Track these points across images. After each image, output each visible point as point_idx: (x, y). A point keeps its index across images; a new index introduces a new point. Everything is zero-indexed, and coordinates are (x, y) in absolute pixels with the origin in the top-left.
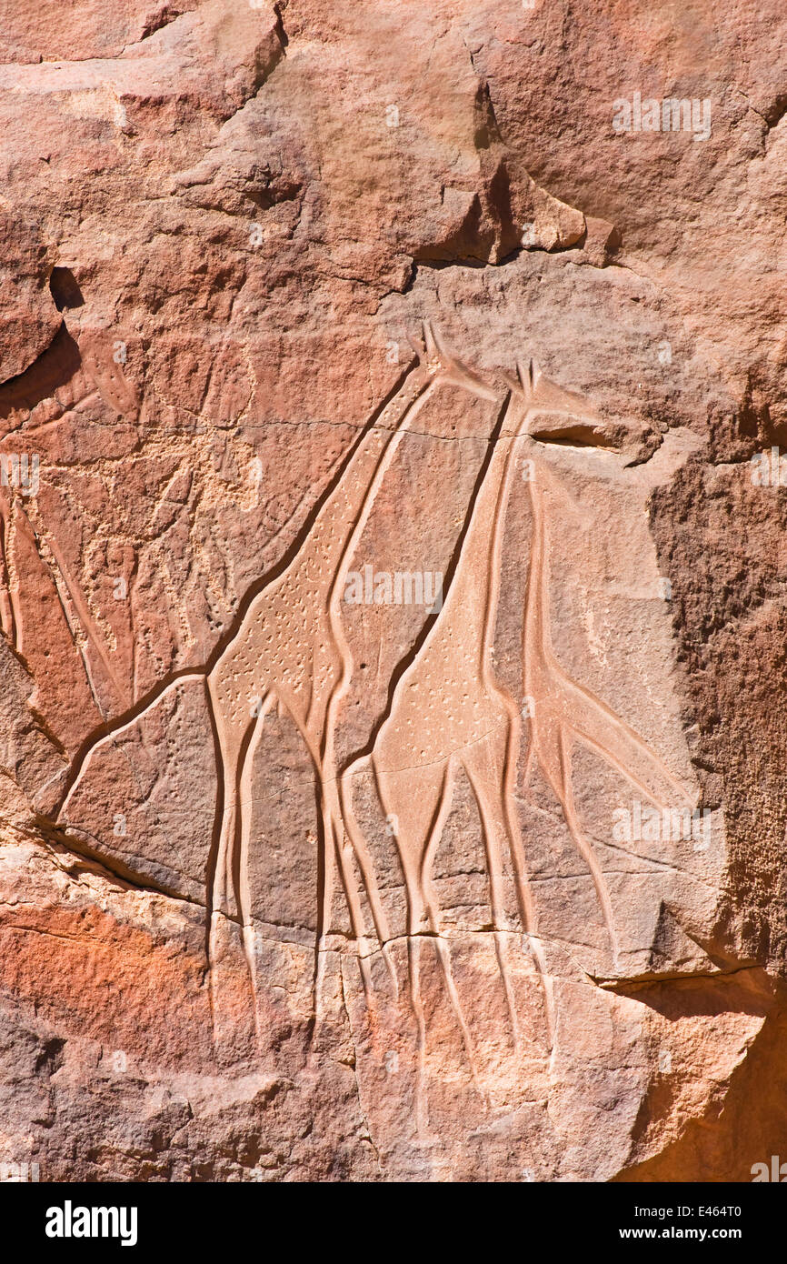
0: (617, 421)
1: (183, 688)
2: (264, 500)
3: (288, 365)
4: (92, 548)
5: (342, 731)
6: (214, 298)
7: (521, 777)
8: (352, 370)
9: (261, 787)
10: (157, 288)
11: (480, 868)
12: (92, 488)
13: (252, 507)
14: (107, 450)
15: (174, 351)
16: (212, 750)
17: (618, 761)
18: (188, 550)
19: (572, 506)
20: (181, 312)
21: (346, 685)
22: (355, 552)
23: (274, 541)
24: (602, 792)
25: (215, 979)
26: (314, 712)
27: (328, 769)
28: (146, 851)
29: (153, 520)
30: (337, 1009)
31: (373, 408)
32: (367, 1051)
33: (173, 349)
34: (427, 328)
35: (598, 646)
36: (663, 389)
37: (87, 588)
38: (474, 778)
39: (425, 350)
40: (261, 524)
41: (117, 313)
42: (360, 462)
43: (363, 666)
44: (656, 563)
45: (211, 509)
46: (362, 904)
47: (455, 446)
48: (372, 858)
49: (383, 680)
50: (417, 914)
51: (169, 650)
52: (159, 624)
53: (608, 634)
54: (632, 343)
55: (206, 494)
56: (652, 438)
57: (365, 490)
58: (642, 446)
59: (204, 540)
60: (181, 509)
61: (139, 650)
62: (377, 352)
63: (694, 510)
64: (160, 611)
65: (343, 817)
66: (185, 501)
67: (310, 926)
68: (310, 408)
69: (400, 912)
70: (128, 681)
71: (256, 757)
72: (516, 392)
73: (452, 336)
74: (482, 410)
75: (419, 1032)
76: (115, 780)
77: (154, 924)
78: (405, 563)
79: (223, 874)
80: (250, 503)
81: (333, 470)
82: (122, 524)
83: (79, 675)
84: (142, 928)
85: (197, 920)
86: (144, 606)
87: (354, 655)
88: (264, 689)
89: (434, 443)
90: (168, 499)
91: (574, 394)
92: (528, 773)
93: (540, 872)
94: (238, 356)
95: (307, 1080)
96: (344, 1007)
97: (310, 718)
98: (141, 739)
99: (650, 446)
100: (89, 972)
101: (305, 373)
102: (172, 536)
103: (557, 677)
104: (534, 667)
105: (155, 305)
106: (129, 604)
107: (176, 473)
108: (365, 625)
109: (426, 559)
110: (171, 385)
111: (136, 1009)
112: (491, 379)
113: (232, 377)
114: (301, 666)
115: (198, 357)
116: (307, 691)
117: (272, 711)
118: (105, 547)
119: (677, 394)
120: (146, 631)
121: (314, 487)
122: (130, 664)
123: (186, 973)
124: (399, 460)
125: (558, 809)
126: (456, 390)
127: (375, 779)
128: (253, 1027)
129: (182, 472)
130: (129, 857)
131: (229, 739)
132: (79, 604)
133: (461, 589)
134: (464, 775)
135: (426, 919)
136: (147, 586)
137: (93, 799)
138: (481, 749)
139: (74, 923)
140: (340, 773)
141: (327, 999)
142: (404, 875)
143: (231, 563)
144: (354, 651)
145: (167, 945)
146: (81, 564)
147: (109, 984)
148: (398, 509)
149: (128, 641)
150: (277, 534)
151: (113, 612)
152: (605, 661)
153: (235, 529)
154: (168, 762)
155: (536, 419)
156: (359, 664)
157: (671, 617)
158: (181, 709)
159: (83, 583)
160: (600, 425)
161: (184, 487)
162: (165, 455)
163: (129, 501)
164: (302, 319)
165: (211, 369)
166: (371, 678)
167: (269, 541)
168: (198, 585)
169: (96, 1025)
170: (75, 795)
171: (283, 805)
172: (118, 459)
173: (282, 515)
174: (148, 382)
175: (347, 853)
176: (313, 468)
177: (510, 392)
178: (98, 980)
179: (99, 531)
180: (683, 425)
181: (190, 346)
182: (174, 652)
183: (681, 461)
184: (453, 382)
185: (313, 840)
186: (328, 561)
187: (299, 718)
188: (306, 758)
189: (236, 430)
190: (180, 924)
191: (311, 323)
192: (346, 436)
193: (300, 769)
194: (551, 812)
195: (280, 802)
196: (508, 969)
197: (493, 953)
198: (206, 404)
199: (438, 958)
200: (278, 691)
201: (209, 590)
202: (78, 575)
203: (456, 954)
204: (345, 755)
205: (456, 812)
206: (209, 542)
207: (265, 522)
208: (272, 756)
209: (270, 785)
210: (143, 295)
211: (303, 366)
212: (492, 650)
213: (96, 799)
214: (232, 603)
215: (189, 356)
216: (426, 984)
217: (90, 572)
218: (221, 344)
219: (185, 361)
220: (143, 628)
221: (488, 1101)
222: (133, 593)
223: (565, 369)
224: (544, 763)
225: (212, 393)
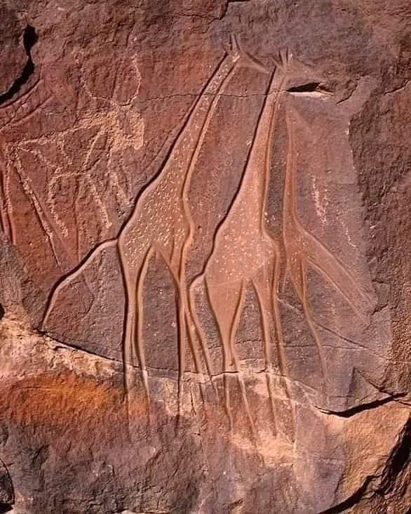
0: (332, 78)
1: (105, 251)
2: (146, 142)
3: (158, 66)
4: (52, 182)
5: (189, 264)
6: (118, 35)
7: (280, 287)
8: (192, 65)
9: (147, 299)
10: (85, 33)
11: (260, 338)
12: (51, 150)
13: (140, 146)
14: (59, 127)
15: (95, 68)
16: (121, 282)
17: (332, 279)
18: (106, 175)
19: (308, 130)
20: (100, 45)
21: (190, 240)
22: (195, 165)
23: (153, 164)
24: (323, 297)
25: (129, 398)
26: (175, 255)
27: (182, 285)
28: (89, 339)
29: (86, 161)
30: (190, 411)
31: (204, 85)
32: (205, 430)
33: (94, 67)
34: (233, 37)
35: (321, 211)
36: (357, 56)
37: (50, 204)
38: (256, 287)
39: (231, 49)
40: (145, 155)
41: (64, 50)
42: (198, 114)
43: (199, 227)
44: (352, 162)
45: (119, 151)
46: (201, 357)
47: (247, 100)
48: (205, 334)
49: (209, 235)
50: (228, 362)
51: (96, 231)
52: (90, 219)
53: (327, 204)
54: (342, 33)
55: (116, 143)
56: (352, 85)
57: (200, 130)
58: (346, 90)
59: (115, 168)
60: (102, 152)
61: (80, 234)
62: (205, 53)
63: (373, 124)
64: (91, 210)
65: (190, 311)
66: (104, 148)
67: (175, 369)
68: (170, 88)
69: (219, 361)
70: (75, 251)
71: (144, 283)
72: (279, 67)
73: (246, 40)
74: (261, 79)
75: (230, 423)
76: (71, 304)
77: (98, 373)
78: (221, 168)
79: (129, 345)
80: (139, 144)
81: (184, 120)
82: (68, 166)
83: (48, 252)
84: (91, 377)
85: (118, 370)
86: (82, 209)
87: (195, 222)
88: (148, 245)
89: (235, 100)
90: (94, 148)
91: (309, 65)
92: (284, 284)
93: (290, 342)
94: (131, 65)
95: (177, 445)
96: (193, 409)
97: (173, 258)
98: (84, 280)
99: (350, 88)
100: (63, 405)
101: (167, 70)
102: (97, 168)
103: (300, 229)
104: (287, 223)
105: (85, 43)
106: (74, 210)
107: (98, 133)
108: (201, 205)
109: (232, 165)
110: (94, 86)
111: (88, 421)
112: (265, 62)
113: (128, 77)
114: (168, 230)
115: (109, 68)
116: (171, 243)
117: (152, 257)
118: (59, 180)
119: (365, 57)
120: (84, 223)
121: (174, 131)
122: (75, 242)
123: (114, 397)
124: (218, 111)
125: (300, 306)
126: (247, 69)
127: (206, 289)
128: (149, 422)
129: (102, 133)
130: (81, 343)
131: (130, 275)
132: (47, 214)
133: (251, 179)
134: (251, 285)
135: (232, 365)
136: (84, 198)
137: (60, 316)
138: (261, 270)
139: (55, 380)
140: (188, 287)
141: (184, 406)
142: (221, 341)
143: (130, 179)
144: (195, 220)
145: (104, 384)
146: (46, 192)
147: (73, 410)
148: (218, 138)
149: (74, 230)
150: (153, 159)
151: (65, 215)
152: (325, 220)
153: (131, 159)
154: (99, 291)
155: (289, 81)
156: (197, 226)
157: (361, 194)
158: (104, 262)
159: (48, 202)
160: (323, 82)
161: (103, 140)
162: (93, 125)
163: (73, 153)
164: (165, 40)
165: (116, 74)
166: (204, 234)
167: (149, 164)
168: (111, 194)
169: (68, 431)
170: (50, 315)
171: (159, 307)
172: (66, 130)
173: (156, 148)
174: (82, 86)
175: (192, 329)
176: (173, 121)
177: (276, 67)
178: (68, 408)
179: (56, 172)
180: (368, 74)
181: (104, 63)
182: (100, 231)
183: (366, 97)
184: (245, 65)
185: (174, 325)
186: (181, 171)
187: (167, 259)
188: (170, 281)
189: (131, 105)
190: (111, 372)
191: (170, 43)
192: (190, 100)
193: (167, 288)
194: (296, 307)
195: (157, 306)
196: (273, 395)
197: (265, 385)
198: (114, 94)
199: (239, 385)
200: (155, 246)
201: (118, 195)
202: (46, 197)
203: (247, 384)
204: (191, 277)
205: (247, 307)
206: (118, 169)
207: (147, 153)
208: (153, 282)
209: (152, 297)
210: (77, 39)
211: (166, 66)
212: (266, 214)
213: (61, 316)
214: (130, 200)
215: (105, 69)
216: (232, 399)
217: (52, 195)
218: (121, 60)
219: (101, 72)
220: (82, 221)
221: (263, 461)
222: (76, 202)
223: (305, 52)
224: (292, 279)
225: (118, 87)
